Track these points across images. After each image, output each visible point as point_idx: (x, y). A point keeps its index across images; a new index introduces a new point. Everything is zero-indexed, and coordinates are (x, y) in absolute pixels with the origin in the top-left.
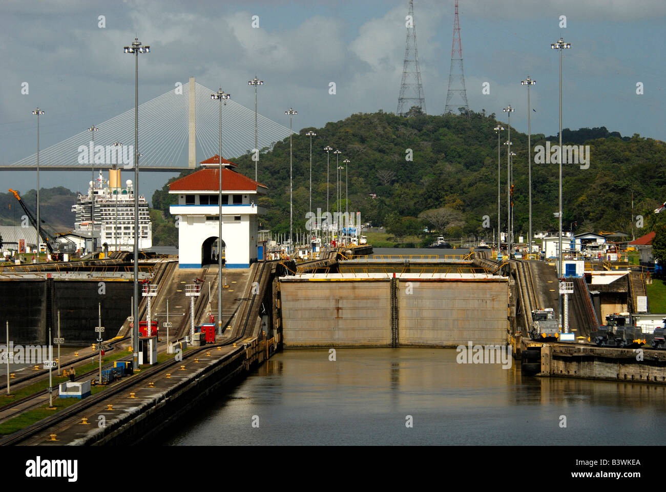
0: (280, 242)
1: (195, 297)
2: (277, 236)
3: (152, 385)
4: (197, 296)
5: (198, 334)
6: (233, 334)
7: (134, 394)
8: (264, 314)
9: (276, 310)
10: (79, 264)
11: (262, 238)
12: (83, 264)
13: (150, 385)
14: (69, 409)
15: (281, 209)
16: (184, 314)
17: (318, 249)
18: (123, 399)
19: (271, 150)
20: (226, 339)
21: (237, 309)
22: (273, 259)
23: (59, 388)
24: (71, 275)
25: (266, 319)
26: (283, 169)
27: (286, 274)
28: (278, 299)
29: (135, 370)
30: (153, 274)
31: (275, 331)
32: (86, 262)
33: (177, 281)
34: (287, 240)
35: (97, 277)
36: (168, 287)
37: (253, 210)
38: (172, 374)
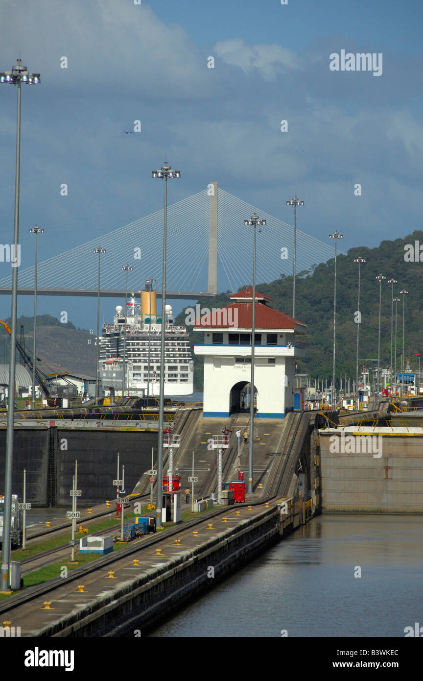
0: (320, 389)
1: (223, 449)
2: (317, 381)
3: (179, 543)
4: (225, 449)
5: (226, 491)
6: (265, 493)
7: (160, 550)
8: (300, 472)
9: (315, 467)
10: (81, 411)
11: (299, 384)
12: (85, 411)
13: (176, 543)
14: (92, 564)
15: (322, 348)
16: (209, 470)
17: (366, 399)
18: (148, 555)
19: (311, 274)
20: (257, 499)
21: (270, 464)
22: (312, 408)
23: (79, 543)
24: (77, 422)
25: (303, 477)
26: (325, 298)
27: (327, 426)
28: (317, 455)
29: (158, 528)
30: (172, 423)
31: (313, 492)
32: (89, 409)
33: (201, 432)
34: (328, 387)
35: (107, 426)
36: (190, 438)
37: (290, 351)
38: (199, 533)
